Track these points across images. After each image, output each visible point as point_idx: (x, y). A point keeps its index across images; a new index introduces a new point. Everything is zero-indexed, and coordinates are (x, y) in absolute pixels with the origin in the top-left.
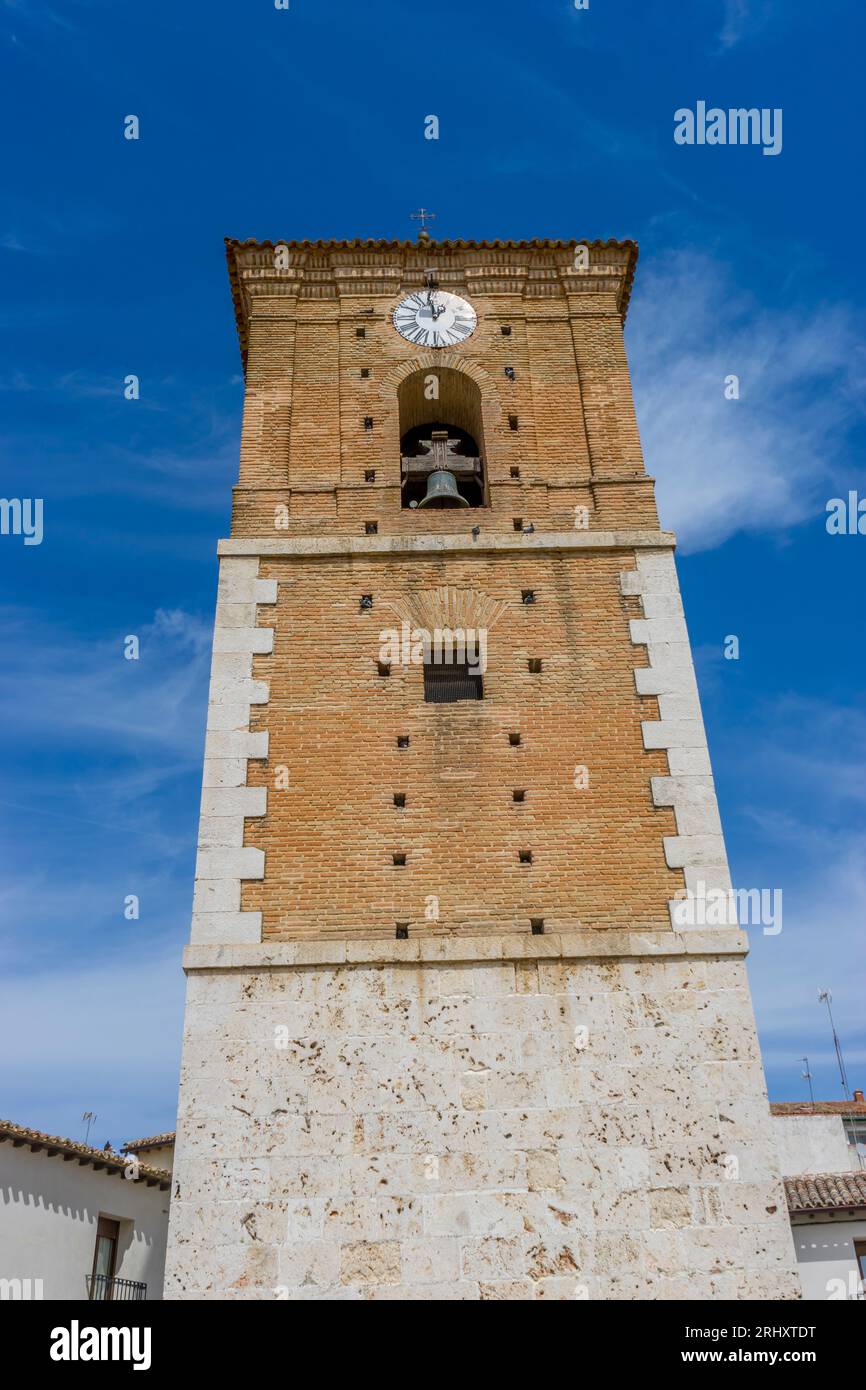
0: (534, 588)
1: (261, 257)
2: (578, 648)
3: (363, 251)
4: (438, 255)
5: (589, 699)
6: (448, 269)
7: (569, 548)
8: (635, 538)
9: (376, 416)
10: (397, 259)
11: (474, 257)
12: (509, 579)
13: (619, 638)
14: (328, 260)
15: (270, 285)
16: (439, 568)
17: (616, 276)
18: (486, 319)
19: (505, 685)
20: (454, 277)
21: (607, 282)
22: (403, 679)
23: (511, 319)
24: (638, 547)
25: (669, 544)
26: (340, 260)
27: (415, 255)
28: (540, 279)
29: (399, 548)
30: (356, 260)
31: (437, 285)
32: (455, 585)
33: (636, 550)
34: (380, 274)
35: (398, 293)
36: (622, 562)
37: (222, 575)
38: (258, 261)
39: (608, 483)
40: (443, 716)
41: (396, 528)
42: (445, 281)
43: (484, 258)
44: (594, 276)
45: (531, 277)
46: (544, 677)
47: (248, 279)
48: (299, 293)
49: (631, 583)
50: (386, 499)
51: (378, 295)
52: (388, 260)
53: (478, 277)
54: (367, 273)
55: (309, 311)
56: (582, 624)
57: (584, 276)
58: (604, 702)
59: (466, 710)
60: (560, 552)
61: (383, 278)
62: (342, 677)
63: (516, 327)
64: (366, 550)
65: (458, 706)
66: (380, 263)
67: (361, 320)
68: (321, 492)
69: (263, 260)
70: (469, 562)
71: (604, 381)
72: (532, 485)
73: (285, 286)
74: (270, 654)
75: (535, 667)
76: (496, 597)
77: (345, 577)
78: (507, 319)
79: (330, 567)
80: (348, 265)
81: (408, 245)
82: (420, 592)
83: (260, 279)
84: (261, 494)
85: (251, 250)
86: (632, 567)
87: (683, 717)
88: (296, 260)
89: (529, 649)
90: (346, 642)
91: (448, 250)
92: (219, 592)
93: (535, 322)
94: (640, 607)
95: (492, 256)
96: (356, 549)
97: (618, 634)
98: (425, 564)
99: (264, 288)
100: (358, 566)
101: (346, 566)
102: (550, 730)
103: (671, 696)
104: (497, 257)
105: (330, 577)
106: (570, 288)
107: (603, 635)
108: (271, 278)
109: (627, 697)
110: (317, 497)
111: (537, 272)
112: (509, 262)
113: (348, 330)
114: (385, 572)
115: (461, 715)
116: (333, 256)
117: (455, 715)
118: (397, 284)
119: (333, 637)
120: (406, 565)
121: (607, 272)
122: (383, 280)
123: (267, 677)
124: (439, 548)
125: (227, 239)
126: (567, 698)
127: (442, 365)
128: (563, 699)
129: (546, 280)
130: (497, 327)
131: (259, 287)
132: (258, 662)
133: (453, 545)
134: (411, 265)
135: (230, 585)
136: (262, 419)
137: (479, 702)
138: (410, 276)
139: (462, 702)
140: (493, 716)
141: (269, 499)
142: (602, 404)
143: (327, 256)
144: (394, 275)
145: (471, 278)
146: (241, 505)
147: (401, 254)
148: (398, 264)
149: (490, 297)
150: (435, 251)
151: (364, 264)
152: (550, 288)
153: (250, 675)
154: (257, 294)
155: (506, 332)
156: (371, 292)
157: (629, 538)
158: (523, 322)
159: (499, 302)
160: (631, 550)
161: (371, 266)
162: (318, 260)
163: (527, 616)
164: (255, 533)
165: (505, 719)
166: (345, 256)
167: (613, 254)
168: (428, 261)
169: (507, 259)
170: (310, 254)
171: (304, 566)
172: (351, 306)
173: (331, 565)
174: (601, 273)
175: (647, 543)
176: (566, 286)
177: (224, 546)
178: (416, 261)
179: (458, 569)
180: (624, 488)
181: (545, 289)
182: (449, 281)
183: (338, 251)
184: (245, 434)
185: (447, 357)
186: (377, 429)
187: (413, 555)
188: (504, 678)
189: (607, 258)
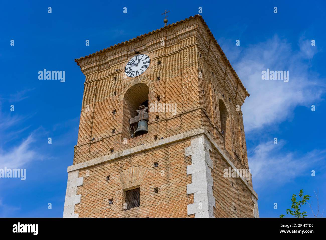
0: (158, 161)
1: (86, 61)
2: (170, 180)
3: (115, 49)
4: (138, 42)
5: (172, 199)
6: (141, 45)
7: (169, 143)
8: (190, 133)
9: (116, 109)
10: (125, 48)
11: (148, 39)
12: (150, 159)
13: (183, 174)
14: (105, 55)
15: (90, 70)
16: (129, 160)
17: (195, 29)
18: (153, 60)
19: (146, 200)
20: (143, 48)
21: (192, 33)
22: (116, 204)
23: (161, 57)
24: (192, 137)
25: (202, 133)
26: (108, 55)
27: (130, 45)
28: (170, 39)
29: (117, 157)
30: (113, 53)
31: (139, 52)
32: (134, 166)
33: (191, 138)
34: (120, 55)
35: (127, 59)
36: (186, 144)
37: (69, 178)
38: (85, 63)
39: (186, 113)
40: (127, 215)
41: (119, 149)
42: (141, 50)
43: (151, 38)
44: (187, 32)
45: (167, 40)
46: (158, 194)
47: (83, 70)
48: (98, 70)
49: (189, 151)
50: (117, 139)
51: (121, 63)
52: (122, 50)
53: (150, 46)
54: (116, 56)
55: (101, 75)
56: (172, 171)
57: (184, 33)
58: (176, 200)
59: (133, 212)
60: (167, 145)
61: (122, 56)
62: (99, 207)
63: (162, 60)
64: (108, 160)
65: (131, 211)
66: (120, 51)
67: (115, 74)
68: (99, 141)
69: (87, 62)
70: (139, 156)
71: (189, 72)
72: (161, 121)
73: (94, 69)
74: (80, 203)
75: (156, 190)
76: (146, 167)
77: (102, 171)
78: (160, 58)
79: (98, 168)
80: (111, 55)
81: (127, 42)
82: (124, 170)
83: (86, 69)
84: (82, 147)
85: (83, 60)
86: (189, 145)
87: (201, 200)
88: (96, 59)
89: (154, 184)
90: (101, 194)
91: (140, 40)
92: (67, 185)
93: (169, 56)
94: (191, 160)
95: (154, 36)
96: (105, 160)
97: (183, 172)
98: (126, 160)
99: (88, 72)
100: (107, 165)
101: (103, 167)
102: (158, 214)
103: (197, 193)
104: (156, 36)
105: (98, 172)
106: (180, 39)
107: (178, 173)
108: (89, 68)
109: (184, 196)
110: (98, 143)
111: (169, 37)
112: (160, 36)
113: (112, 78)
114: (114, 166)
115: (132, 214)
116: (106, 54)
117: (130, 214)
118: (126, 56)
119: (97, 193)
120: (120, 162)
121: (191, 29)
122: (122, 57)
123: (78, 212)
124: (129, 153)
125: (75, 60)
126: (165, 201)
127: (138, 83)
128: (163, 201)
129: (172, 39)
130: (156, 62)
131: (87, 72)
132: (76, 207)
133: (133, 151)
134: (130, 48)
135: (70, 182)
136: (85, 119)
137: (137, 208)
138: (130, 53)
139: (132, 209)
140: (141, 212)
141: (84, 148)
142: (187, 82)
143: (105, 54)
144: (124, 54)
145: (148, 46)
146: (76, 152)
147: (126, 46)
148: (126, 50)
149: (155, 51)
150: (136, 41)
151: (116, 53)
152: (174, 41)
153: (73, 212)
154: (86, 74)
155: (159, 63)
156: (119, 62)
157: (188, 134)
158: (165, 57)
159: (158, 52)
160: (189, 138)
161: (117, 53)
162: (103, 56)
163: (155, 172)
164: (80, 161)
165: (145, 212)
166: (110, 52)
167: (193, 21)
168: (135, 45)
169: (159, 36)
170: (100, 56)
171: (91, 170)
172: (113, 70)
173: (98, 167)
174: (189, 30)
175: (194, 134)
176: (179, 39)
177: (70, 168)
178: (131, 46)
179: (135, 160)
180: (190, 114)
181: (173, 42)
182: (142, 50)
183: (107, 52)
184: (80, 126)
185: (140, 79)
186: (117, 113)
187: (122, 158)
188: (146, 197)
189: (191, 24)
